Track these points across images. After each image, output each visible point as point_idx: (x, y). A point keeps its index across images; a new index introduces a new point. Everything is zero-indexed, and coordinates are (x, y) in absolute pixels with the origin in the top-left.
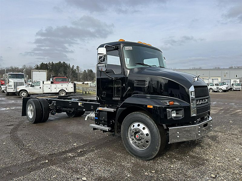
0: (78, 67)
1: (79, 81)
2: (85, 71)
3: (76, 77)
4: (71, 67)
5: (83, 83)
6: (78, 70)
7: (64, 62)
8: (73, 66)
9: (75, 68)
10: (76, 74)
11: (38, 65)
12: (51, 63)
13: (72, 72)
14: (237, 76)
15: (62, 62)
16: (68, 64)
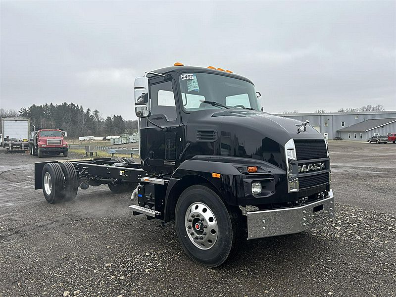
0: (96, 111)
1: (99, 135)
2: (109, 117)
3: (94, 129)
4: (85, 111)
5: (105, 139)
6: (97, 116)
7: (72, 104)
8: (88, 109)
9: (91, 113)
10: (94, 123)
11: (25, 110)
12: (49, 104)
13: (87, 119)
14: (343, 125)
15: (68, 103)
16: (80, 107)
